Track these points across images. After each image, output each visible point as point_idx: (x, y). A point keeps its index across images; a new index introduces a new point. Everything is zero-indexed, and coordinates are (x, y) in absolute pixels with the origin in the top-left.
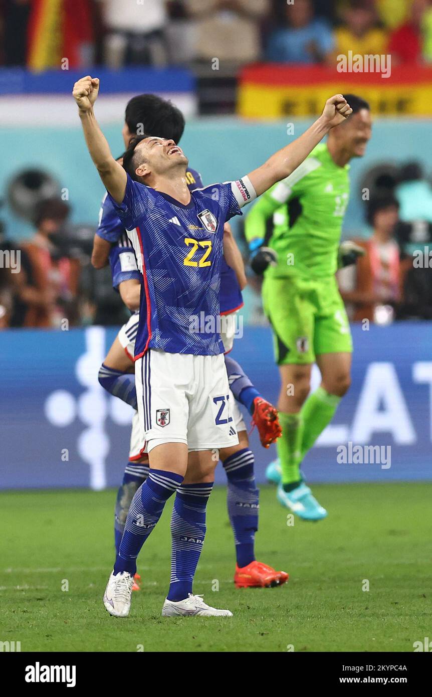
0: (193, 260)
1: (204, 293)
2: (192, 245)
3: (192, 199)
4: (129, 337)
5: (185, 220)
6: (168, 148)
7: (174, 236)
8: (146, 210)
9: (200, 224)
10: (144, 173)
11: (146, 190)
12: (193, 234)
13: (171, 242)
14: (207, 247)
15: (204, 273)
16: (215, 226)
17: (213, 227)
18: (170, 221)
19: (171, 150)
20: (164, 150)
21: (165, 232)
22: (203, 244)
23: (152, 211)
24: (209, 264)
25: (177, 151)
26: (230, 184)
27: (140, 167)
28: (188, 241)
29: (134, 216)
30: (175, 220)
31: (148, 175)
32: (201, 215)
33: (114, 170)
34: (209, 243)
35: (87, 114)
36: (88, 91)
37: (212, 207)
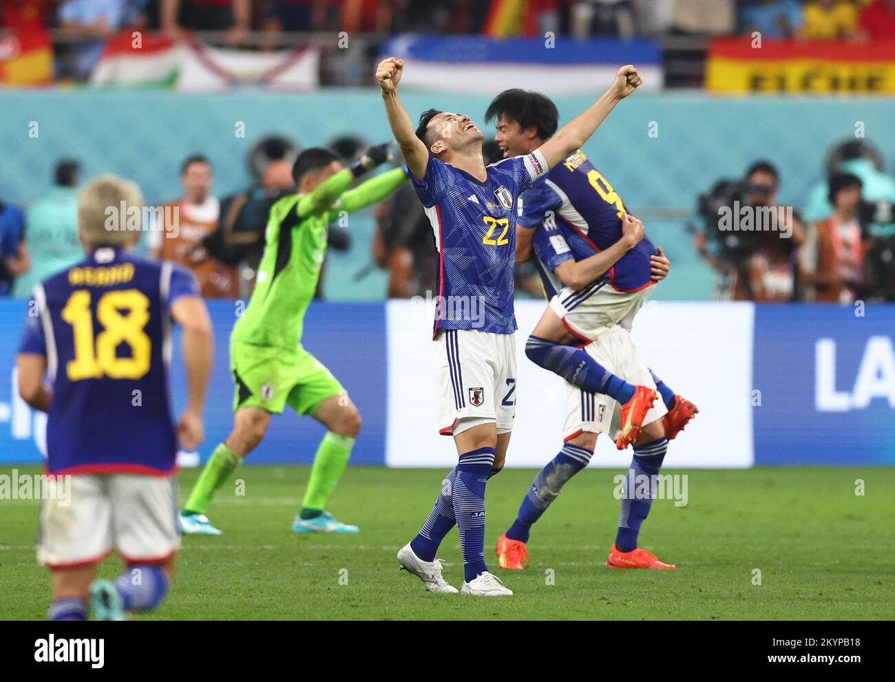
0: (492, 238)
1: (503, 271)
2: (491, 223)
3: (488, 176)
4: (566, 307)
5: (483, 197)
6: (463, 124)
7: (473, 214)
8: (446, 187)
9: (497, 202)
10: (440, 150)
11: (445, 167)
12: (492, 212)
13: (471, 220)
14: (504, 225)
15: (503, 251)
16: (511, 202)
17: (509, 204)
18: (469, 199)
19: (467, 126)
20: (460, 126)
21: (463, 210)
22: (501, 222)
23: (452, 189)
24: (506, 241)
25: (472, 126)
26: (522, 158)
27: (435, 144)
28: (486, 219)
29: (434, 194)
30: (473, 198)
31: (444, 152)
32: (497, 192)
33: (417, 148)
34: (505, 221)
35: (390, 95)
36: (391, 73)
37: (507, 183)
